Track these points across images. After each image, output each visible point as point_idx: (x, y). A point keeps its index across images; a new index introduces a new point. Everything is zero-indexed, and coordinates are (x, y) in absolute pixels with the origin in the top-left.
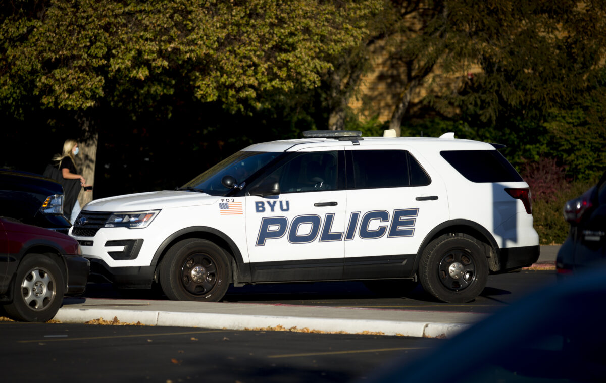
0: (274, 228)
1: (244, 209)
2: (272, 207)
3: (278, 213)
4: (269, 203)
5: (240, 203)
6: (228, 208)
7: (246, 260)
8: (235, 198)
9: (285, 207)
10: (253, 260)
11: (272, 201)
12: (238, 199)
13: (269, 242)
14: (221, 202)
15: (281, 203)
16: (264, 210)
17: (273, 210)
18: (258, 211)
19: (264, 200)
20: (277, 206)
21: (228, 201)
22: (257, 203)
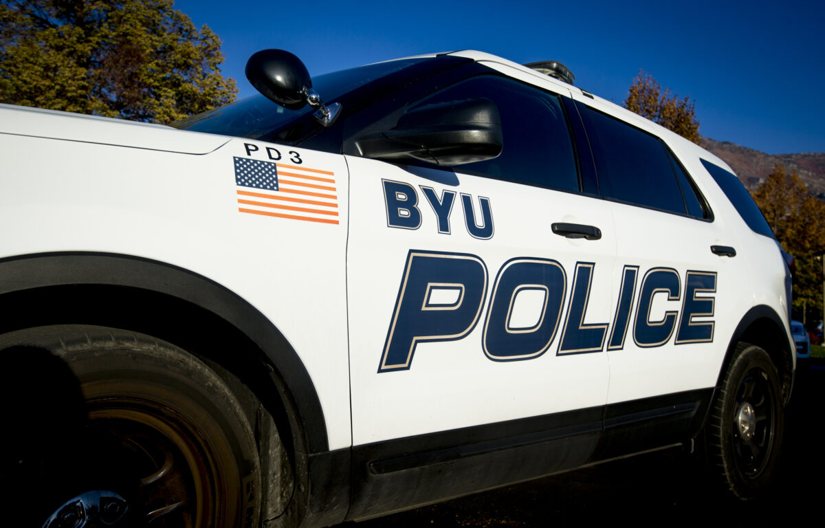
0: (444, 297)
1: (341, 201)
2: (443, 209)
3: (458, 241)
4: (429, 193)
5: (327, 177)
6: (275, 187)
7: (337, 440)
8: (305, 153)
9: (480, 222)
10: (364, 437)
11: (439, 189)
12: (313, 158)
13: (426, 352)
14: (244, 155)
15: (467, 200)
16: (414, 221)
17: (444, 226)
18: (395, 220)
19: (416, 181)
20: (457, 214)
21: (274, 155)
22: (391, 188)
